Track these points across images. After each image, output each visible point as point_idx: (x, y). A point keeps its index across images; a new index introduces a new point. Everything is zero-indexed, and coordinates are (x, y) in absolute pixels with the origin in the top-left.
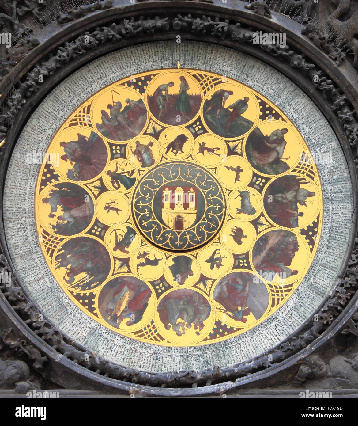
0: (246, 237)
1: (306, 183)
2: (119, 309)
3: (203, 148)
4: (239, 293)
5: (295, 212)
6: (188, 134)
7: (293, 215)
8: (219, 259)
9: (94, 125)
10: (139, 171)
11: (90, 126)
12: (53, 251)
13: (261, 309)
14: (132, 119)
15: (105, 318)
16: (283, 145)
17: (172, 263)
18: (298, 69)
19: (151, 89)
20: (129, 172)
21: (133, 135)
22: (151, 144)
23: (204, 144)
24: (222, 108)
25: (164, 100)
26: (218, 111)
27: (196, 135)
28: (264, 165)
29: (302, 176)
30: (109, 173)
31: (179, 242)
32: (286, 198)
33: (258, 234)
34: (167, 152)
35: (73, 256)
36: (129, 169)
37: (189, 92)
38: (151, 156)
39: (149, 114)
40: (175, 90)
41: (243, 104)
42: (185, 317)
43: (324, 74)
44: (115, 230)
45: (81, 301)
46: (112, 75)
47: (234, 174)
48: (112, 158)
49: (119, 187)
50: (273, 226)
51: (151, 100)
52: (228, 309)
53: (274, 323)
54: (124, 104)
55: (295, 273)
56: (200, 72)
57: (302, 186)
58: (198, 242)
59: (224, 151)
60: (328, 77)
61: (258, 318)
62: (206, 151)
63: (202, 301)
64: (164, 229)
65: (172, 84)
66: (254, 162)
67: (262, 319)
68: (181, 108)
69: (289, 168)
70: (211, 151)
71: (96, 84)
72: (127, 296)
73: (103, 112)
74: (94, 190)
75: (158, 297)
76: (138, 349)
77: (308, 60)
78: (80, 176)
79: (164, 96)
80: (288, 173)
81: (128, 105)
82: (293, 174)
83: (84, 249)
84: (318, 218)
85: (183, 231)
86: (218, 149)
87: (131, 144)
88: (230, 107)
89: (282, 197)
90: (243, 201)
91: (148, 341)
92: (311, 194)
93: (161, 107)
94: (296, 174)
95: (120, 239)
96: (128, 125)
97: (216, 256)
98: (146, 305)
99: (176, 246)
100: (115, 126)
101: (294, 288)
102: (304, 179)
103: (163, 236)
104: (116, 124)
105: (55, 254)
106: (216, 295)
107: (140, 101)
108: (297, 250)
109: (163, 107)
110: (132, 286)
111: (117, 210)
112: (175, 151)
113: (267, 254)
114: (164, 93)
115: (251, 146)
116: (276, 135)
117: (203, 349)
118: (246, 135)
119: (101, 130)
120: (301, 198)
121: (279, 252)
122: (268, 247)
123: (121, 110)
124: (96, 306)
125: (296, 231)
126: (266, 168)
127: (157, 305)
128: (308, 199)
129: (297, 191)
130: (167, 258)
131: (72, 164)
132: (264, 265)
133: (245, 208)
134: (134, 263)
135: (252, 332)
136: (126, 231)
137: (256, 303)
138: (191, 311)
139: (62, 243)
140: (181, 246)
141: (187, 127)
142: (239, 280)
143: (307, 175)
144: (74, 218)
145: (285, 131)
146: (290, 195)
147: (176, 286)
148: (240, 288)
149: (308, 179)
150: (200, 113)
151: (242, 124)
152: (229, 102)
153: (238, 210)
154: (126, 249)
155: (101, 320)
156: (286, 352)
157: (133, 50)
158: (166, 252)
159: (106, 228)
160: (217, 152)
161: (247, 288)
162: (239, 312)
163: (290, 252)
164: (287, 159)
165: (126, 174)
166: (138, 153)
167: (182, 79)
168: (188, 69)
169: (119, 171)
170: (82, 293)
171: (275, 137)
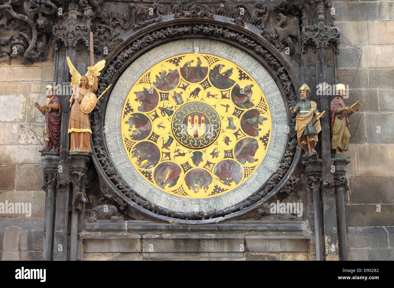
0: (231, 141)
1: (263, 113)
2: (165, 179)
3: (209, 95)
4: (227, 171)
5: (257, 128)
6: (201, 87)
7: (256, 130)
8: (217, 153)
9: (152, 83)
10: (175, 107)
11: (150, 83)
12: (130, 148)
13: (239, 179)
14: (172, 80)
15: (157, 183)
16: (251, 93)
17: (192, 155)
18: (259, 53)
19: (182, 64)
20: (170, 108)
21: (172, 88)
22: (182, 93)
23: (209, 92)
24: (219, 73)
25: (189, 69)
26: (217, 75)
27: (205, 88)
28: (241, 104)
29: (261, 110)
30: (159, 108)
31: (196, 144)
32: (252, 121)
33: (237, 140)
34: (190, 97)
35: (141, 151)
36: (170, 106)
37: (202, 66)
38: (182, 99)
39: (181, 77)
40: (194, 65)
41: (230, 71)
42: (199, 183)
43: (273, 56)
44: (162, 138)
45: (145, 175)
46: (161, 57)
47: (225, 108)
48: (161, 100)
49: (165, 115)
50: (245, 136)
52: (221, 179)
53: (245, 187)
54: (168, 72)
55: (257, 160)
56: (207, 55)
57: (261, 115)
58: (206, 144)
59: (220, 96)
60: (275, 58)
61: (237, 184)
62: (210, 97)
63: (208, 175)
64: (188, 137)
65: (193, 61)
66: (236, 102)
67: (239, 184)
68: (197, 74)
69: (254, 105)
70: (213, 96)
71: (153, 61)
72: (169, 172)
73: (157, 76)
74: (152, 117)
75: (185, 173)
76: (174, 199)
77: (264, 48)
78: (145, 109)
79: (189, 68)
80: (254, 108)
81: (170, 72)
82: (256, 108)
83: (147, 148)
84: (269, 132)
85: (198, 138)
86: (217, 95)
87: (171, 93)
88: (223, 73)
89: (250, 121)
90: (229, 122)
91: (179, 195)
92: (265, 119)
93: (187, 73)
94: (257, 108)
95: (165, 142)
96: (170, 83)
97: (215, 151)
98: (179, 177)
99: (194, 146)
100: (163, 83)
101: (256, 168)
102: (262, 111)
103: (188, 141)
104: (163, 82)
105: (132, 150)
106: (215, 172)
107: (176, 70)
108: (258, 148)
109: (188, 73)
110: (171, 167)
111: (164, 127)
112: (194, 96)
113: (242, 151)
114: (188, 66)
115: (234, 94)
116: (247, 88)
117: (208, 200)
118: (232, 88)
119: (156, 86)
120: (260, 121)
121: (248, 149)
122: (243, 147)
123: (166, 75)
124: (152, 177)
125: (257, 138)
126: (242, 105)
127: (184, 177)
128: (264, 121)
129: (258, 117)
130: (190, 152)
131: (140, 103)
132: (240, 156)
133: (231, 126)
134: (172, 155)
135: (234, 191)
136: (168, 138)
137: (236, 176)
138: (202, 180)
139: (135, 145)
140: (197, 146)
141: (201, 84)
142: (227, 164)
143: (264, 109)
144: (141, 131)
145: (252, 86)
146: (254, 120)
147: (194, 167)
148: (228, 168)
149: (264, 111)
150: (208, 76)
151: (230, 82)
152: (222, 71)
153: (227, 127)
154: (168, 148)
155: (155, 184)
156: (251, 201)
157: (173, 43)
158: (189, 149)
159: (158, 136)
160: (216, 97)
161: (231, 168)
162: (227, 180)
163: (254, 149)
164: (253, 100)
165: (169, 109)
166: (175, 97)
167: (198, 58)
168: (201, 53)
169: (165, 107)
170: (145, 170)
171: (247, 89)
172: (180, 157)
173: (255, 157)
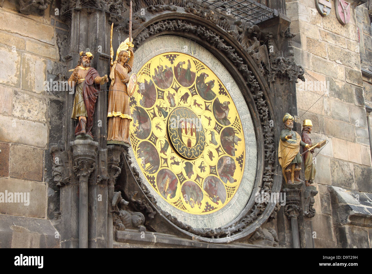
0: (214, 157)
1: (238, 133)
2: (166, 188)
3: (195, 103)
4: (213, 188)
5: (233, 148)
6: (190, 94)
7: (232, 149)
8: (204, 167)
9: (151, 76)
10: (169, 108)
11: (150, 76)
12: (136, 147)
13: (224, 198)
14: (167, 77)
15: (160, 192)
16: (228, 110)
17: (185, 165)
18: (242, 72)
20: (165, 108)
21: (167, 87)
22: (174, 94)
23: (196, 100)
24: (204, 83)
25: (181, 71)
26: (202, 84)
27: (193, 95)
28: (220, 119)
29: (236, 129)
30: (157, 106)
31: (189, 154)
32: (229, 140)
33: (219, 156)
34: (181, 101)
35: (144, 152)
36: (165, 106)
37: (191, 70)
38: (174, 101)
39: (174, 77)
40: (185, 67)
41: (212, 83)
42: (193, 198)
44: (160, 141)
45: (149, 180)
46: (161, 49)
47: (208, 120)
48: (158, 98)
49: (161, 116)
50: (225, 154)
51: (176, 69)
52: (210, 196)
53: (230, 207)
54: (164, 68)
55: (235, 181)
56: (196, 60)
57: (236, 134)
59: (204, 107)
61: (223, 203)
62: (196, 105)
63: (199, 190)
64: (183, 145)
65: (184, 63)
66: (216, 116)
67: (225, 204)
68: (187, 77)
69: (230, 123)
70: (199, 105)
71: (154, 52)
72: (168, 181)
73: (155, 69)
74: (151, 114)
75: (181, 184)
76: (177, 213)
77: (250, 69)
78: (145, 105)
79: (181, 68)
80: (230, 126)
81: (166, 69)
82: (232, 127)
83: (148, 149)
84: (243, 153)
85: (191, 148)
86: (201, 105)
87: (166, 91)
88: (207, 83)
89: (228, 138)
90: (212, 136)
91: (179, 208)
92: (239, 140)
93: (179, 74)
94: (233, 127)
95: (163, 146)
96: (165, 80)
97: (203, 165)
98: (176, 188)
99: (187, 156)
100: (160, 79)
101: (236, 189)
102: (236, 131)
103: (182, 149)
104: (160, 78)
105: (137, 149)
106: (205, 187)
107: (171, 68)
108: (235, 169)
109: (180, 74)
110: (169, 175)
111: (160, 129)
112: (184, 101)
113: (224, 169)
114: (181, 66)
115: (215, 107)
116: (225, 104)
117: (203, 216)
118: (213, 101)
119: (155, 80)
120: (235, 141)
121: (228, 168)
122: (224, 164)
123: (163, 71)
124: (156, 184)
125: (234, 158)
126: (221, 121)
127: (181, 188)
128: (239, 142)
129: (234, 136)
130: (183, 162)
131: (142, 96)
132: (223, 174)
133: (213, 141)
134: (170, 162)
135: (223, 209)
136: (165, 142)
137: (221, 195)
138: (195, 194)
139: (139, 143)
140: (190, 156)
141: (189, 89)
142: (213, 180)
143: (238, 129)
144: (143, 129)
145: (229, 103)
146: (231, 138)
147: (188, 180)
148: (214, 185)
149: (238, 132)
150: (195, 83)
151: (212, 94)
153: (210, 141)
154: (166, 153)
155: (159, 193)
156: (246, 223)
157: (170, 37)
158: (182, 159)
159: (157, 138)
160: (201, 106)
161: (217, 186)
162: (215, 198)
163: (233, 169)
164: (230, 118)
165: (164, 109)
166: (169, 98)
167: (189, 61)
168: (192, 56)
169: (161, 106)
170: (150, 175)
171: (225, 105)
172: (175, 165)
173: (234, 177)
